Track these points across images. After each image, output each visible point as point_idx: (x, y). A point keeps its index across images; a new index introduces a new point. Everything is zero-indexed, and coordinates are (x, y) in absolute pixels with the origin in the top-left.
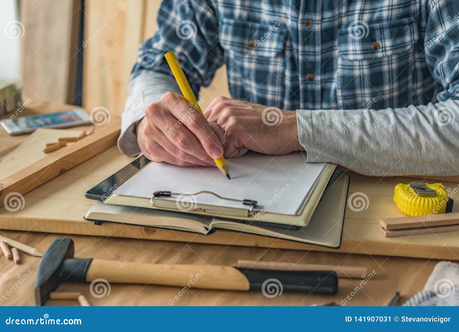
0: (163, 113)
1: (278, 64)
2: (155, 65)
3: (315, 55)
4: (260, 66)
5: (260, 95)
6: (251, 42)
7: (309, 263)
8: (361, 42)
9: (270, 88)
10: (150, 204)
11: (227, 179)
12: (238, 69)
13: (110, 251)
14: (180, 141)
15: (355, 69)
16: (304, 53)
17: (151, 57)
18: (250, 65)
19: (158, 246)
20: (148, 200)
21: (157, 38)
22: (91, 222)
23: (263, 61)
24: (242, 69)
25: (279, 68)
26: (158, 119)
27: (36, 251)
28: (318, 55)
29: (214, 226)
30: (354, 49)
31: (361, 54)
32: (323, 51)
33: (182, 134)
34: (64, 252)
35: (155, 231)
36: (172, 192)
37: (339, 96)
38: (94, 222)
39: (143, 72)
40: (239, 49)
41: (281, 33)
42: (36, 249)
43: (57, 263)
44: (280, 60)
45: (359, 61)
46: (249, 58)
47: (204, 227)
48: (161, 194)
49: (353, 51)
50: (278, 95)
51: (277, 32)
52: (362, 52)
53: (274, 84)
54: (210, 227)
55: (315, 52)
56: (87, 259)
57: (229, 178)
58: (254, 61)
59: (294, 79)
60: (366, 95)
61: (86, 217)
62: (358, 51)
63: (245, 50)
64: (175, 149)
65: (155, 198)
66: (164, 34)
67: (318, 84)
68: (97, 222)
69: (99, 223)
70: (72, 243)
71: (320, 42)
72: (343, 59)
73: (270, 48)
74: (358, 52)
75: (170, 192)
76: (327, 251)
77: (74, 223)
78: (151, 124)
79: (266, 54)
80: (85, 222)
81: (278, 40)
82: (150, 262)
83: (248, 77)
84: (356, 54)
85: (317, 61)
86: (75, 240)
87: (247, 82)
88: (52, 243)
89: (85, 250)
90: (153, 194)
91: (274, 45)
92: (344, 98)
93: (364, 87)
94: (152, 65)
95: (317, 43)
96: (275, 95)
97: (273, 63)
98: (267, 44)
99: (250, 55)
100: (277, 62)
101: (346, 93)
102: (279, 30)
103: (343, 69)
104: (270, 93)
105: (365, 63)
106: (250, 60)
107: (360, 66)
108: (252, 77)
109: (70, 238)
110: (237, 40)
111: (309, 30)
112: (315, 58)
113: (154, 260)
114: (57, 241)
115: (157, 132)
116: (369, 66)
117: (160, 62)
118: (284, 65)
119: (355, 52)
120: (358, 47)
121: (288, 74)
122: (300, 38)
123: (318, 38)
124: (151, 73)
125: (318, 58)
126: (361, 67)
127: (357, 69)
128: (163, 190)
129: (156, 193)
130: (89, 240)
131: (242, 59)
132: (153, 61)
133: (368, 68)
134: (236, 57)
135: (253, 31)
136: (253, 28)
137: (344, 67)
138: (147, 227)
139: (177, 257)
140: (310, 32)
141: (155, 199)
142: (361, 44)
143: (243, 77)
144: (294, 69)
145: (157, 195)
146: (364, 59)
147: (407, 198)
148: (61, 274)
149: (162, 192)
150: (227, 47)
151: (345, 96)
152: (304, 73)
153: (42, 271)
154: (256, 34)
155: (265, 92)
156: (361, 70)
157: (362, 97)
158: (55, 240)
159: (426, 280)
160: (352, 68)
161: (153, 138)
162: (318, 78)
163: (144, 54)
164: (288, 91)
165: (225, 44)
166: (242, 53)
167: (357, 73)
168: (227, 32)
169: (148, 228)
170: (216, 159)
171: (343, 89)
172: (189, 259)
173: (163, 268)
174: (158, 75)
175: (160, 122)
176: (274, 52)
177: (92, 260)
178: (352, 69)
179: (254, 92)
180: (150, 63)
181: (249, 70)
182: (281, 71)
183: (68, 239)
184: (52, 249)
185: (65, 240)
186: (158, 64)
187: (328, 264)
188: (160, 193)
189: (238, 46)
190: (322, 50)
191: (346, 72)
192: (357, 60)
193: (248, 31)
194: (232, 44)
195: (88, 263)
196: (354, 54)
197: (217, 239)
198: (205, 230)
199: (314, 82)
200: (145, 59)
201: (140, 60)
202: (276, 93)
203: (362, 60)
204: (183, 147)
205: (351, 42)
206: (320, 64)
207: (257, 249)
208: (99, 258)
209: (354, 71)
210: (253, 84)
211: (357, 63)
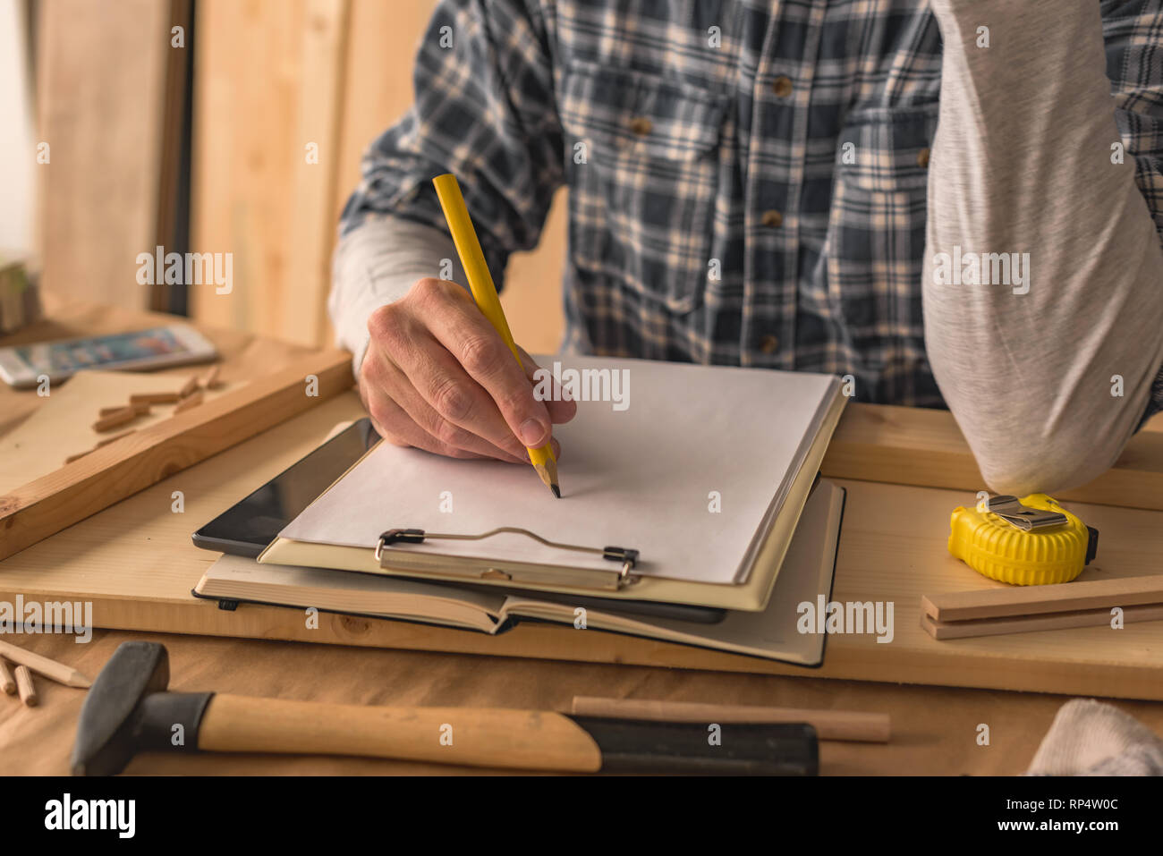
0: (407, 330)
1: (701, 180)
2: (400, 201)
3: (788, 166)
4: (654, 183)
5: (651, 253)
6: (636, 121)
7: (747, 704)
8: (892, 147)
9: (676, 238)
10: (374, 563)
11: (552, 496)
12: (602, 187)
13: (258, 673)
14: (445, 399)
15: (875, 213)
16: (764, 159)
17: (390, 180)
18: (630, 178)
19: (377, 662)
20: (372, 552)
21: (407, 126)
22: (210, 603)
23: (662, 170)
24: (611, 186)
25: (702, 191)
26: (394, 343)
27: (74, 674)
28: (796, 166)
29: (511, 612)
30: (875, 164)
31: (892, 177)
32: (810, 160)
33: (450, 384)
34: (144, 676)
35: (367, 626)
36: (427, 531)
37: (833, 275)
38: (217, 603)
39: (370, 219)
40: (607, 137)
41: (713, 105)
42: (73, 670)
43: (127, 704)
44: (705, 170)
45: (886, 192)
46: (630, 162)
47: (489, 615)
48: (400, 537)
49: (872, 168)
50: (694, 256)
51: (702, 102)
52: (894, 172)
53: (686, 227)
54: (503, 616)
55: (788, 158)
56: (201, 694)
57: (559, 496)
58: (641, 168)
59: (736, 220)
60: (900, 279)
61: (198, 590)
62: (885, 169)
63: (621, 141)
64: (434, 419)
65: (385, 547)
66: (426, 114)
67: (792, 237)
68: (224, 604)
69: (230, 604)
70: (163, 655)
71: (803, 134)
72: (848, 186)
73: (683, 139)
74: (883, 172)
75: (422, 533)
76: (792, 674)
77: (169, 606)
78: (382, 355)
79: (672, 154)
80: (194, 603)
81: (705, 122)
82: (355, 700)
83: (625, 208)
84: (879, 176)
85: (791, 182)
86: (171, 647)
87: (622, 219)
88: (115, 652)
89: (196, 672)
90: (381, 537)
91: (694, 132)
92: (845, 280)
93: (894, 259)
94: (393, 201)
95: (795, 137)
96: (687, 256)
97: (687, 177)
98: (676, 129)
99: (632, 152)
100: (698, 175)
101: (850, 269)
102: (708, 96)
103: (846, 209)
104: (675, 249)
105: (899, 199)
106: (632, 166)
107: (887, 205)
108: (635, 207)
109: (158, 641)
110: (603, 113)
111: (779, 103)
112: (788, 172)
113: (367, 697)
114: (128, 649)
115: (394, 374)
116: (909, 209)
117: (412, 195)
118: (715, 184)
119: (876, 172)
120: (884, 160)
121: (722, 206)
122: (756, 121)
123: (800, 124)
124: (389, 220)
125: (796, 174)
126: (890, 209)
127: (880, 213)
128: (404, 527)
129: (389, 535)
130: (206, 646)
131: (612, 163)
132: (396, 190)
133: (905, 213)
134: (597, 157)
135: (642, 93)
136: (643, 88)
137: (849, 205)
138: (349, 617)
139: (423, 689)
140: (781, 108)
141: (385, 550)
142: (893, 152)
143: (613, 206)
144: (737, 195)
145: (391, 539)
146: (899, 190)
147: (987, 535)
148: (137, 732)
149: (401, 532)
150: (577, 130)
151: (848, 276)
152: (759, 208)
153: (90, 722)
154: (650, 101)
155: (664, 246)
156: (890, 217)
157: (889, 281)
158: (120, 647)
159: (1035, 747)
160: (867, 208)
161: (384, 388)
162: (792, 222)
163: (374, 171)
164: (719, 247)
165: (573, 122)
166: (613, 146)
167: (878, 221)
168: (578, 94)
169: (351, 618)
170: (531, 447)
171: (843, 257)
172: (450, 695)
173: (387, 716)
174: (405, 227)
175: (401, 351)
176: (691, 149)
177: (212, 695)
178: (868, 213)
179: (637, 247)
180: (388, 196)
181: (629, 190)
182: (707, 199)
183: (153, 645)
184: (114, 670)
185: (145, 648)
186: (407, 198)
187: (795, 706)
188: (398, 535)
189: (605, 130)
190: (807, 155)
191: (854, 218)
192: (880, 191)
193: (631, 94)
194: (590, 123)
195: (203, 703)
196: (873, 176)
197: (519, 644)
198: (489, 621)
199: (780, 231)
200: (376, 185)
201: (363, 187)
202: (691, 252)
203: (893, 192)
204: (451, 415)
205: (869, 145)
206: (798, 189)
207: (619, 669)
208: (230, 692)
209: (871, 216)
210: (636, 226)
211: (879, 199)
